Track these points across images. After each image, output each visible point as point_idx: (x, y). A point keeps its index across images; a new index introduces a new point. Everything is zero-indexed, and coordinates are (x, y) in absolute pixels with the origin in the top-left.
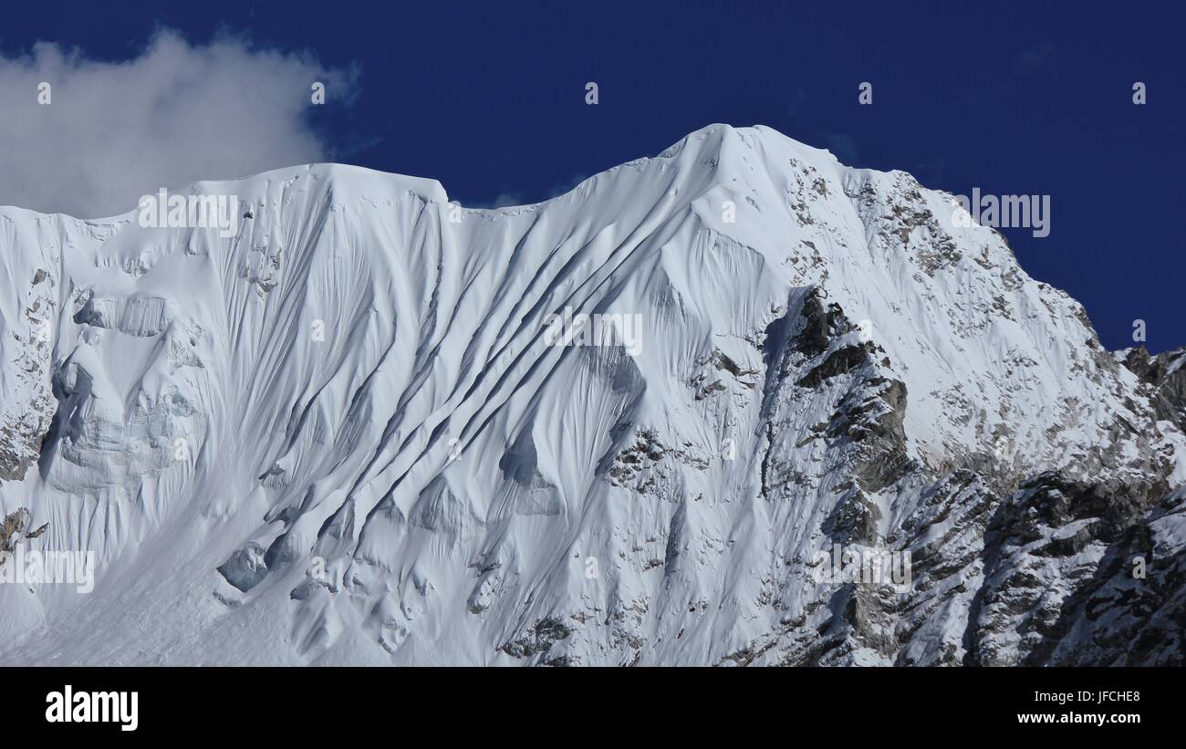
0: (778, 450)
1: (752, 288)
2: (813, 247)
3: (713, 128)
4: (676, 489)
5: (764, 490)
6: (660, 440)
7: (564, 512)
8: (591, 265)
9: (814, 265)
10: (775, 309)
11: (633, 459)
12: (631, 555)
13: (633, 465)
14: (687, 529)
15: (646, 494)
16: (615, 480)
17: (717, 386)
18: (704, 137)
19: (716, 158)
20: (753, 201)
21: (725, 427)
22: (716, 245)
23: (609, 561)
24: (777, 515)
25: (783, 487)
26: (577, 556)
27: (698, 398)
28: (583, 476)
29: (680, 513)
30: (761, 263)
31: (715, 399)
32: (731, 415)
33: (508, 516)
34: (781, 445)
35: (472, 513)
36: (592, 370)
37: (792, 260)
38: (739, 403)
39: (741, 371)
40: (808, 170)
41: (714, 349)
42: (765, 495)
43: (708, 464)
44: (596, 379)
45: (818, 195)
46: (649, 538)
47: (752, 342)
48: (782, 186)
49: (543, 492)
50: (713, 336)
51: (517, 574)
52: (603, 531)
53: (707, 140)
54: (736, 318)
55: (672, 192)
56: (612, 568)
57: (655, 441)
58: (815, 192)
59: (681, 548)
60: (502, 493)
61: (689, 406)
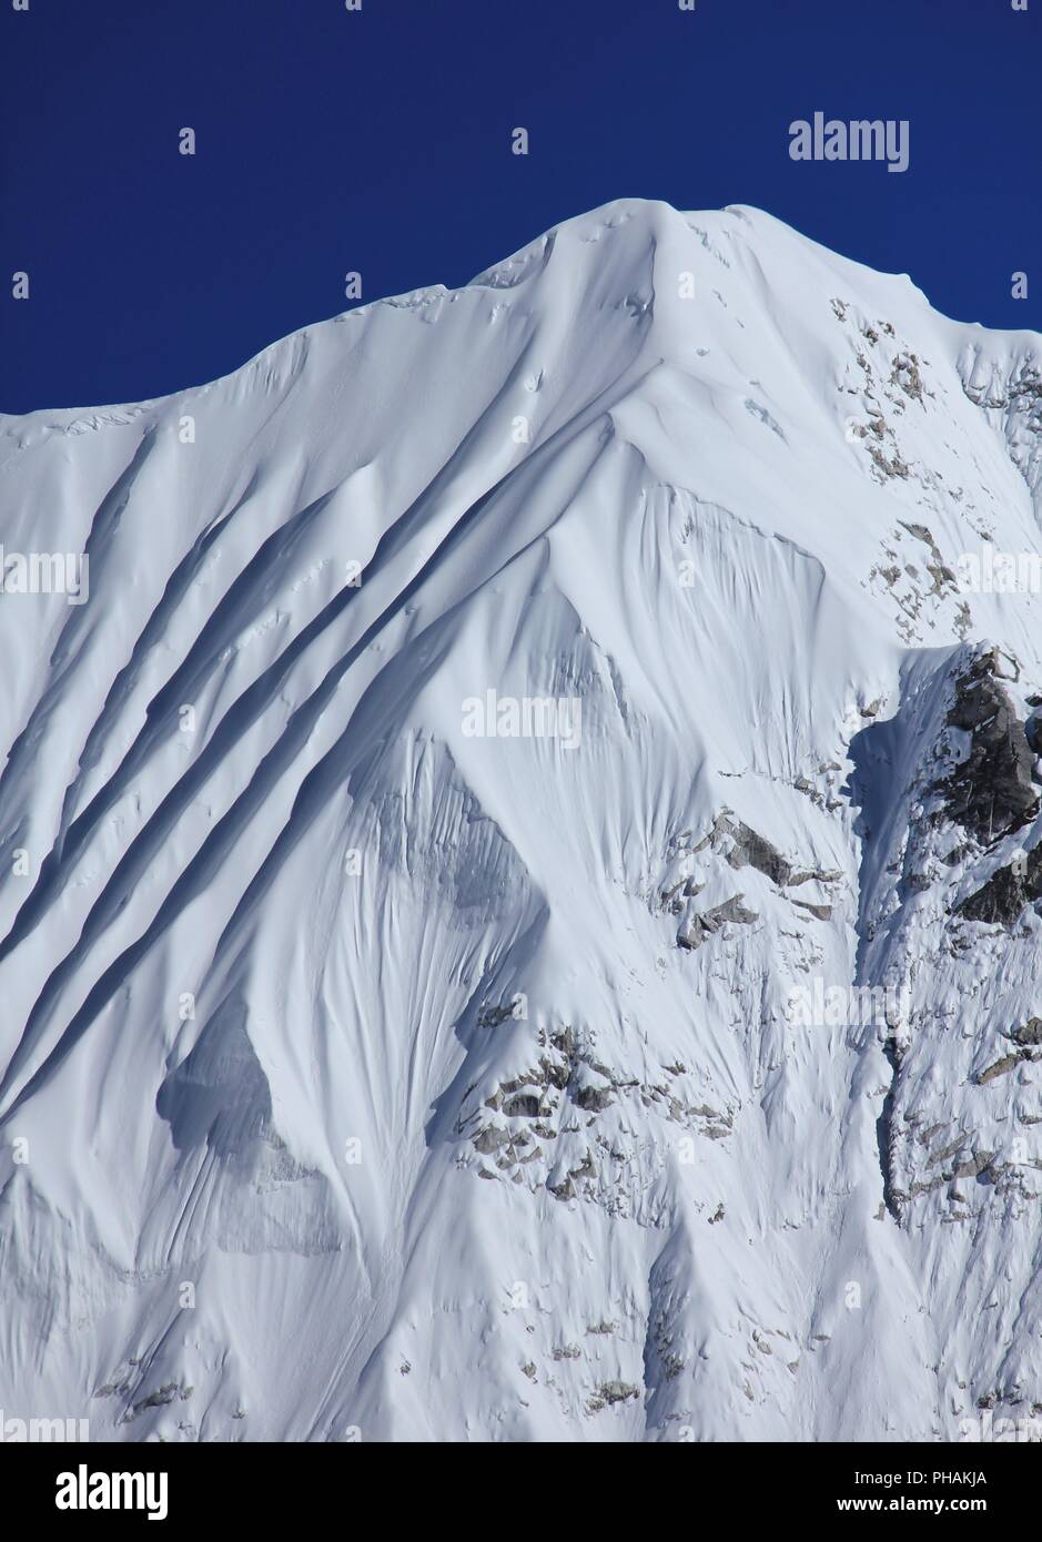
0: (921, 1091)
1: (800, 650)
2: (928, 539)
3: (624, 210)
4: (653, 1192)
5: (891, 1199)
6: (602, 1054)
7: (351, 1245)
8: (330, 571)
9: (936, 589)
10: (867, 706)
11: (532, 1106)
12: (548, 1367)
13: (533, 1121)
14: (700, 1298)
15: (572, 1202)
16: (489, 1163)
17: (734, 910)
18: (598, 233)
19: (644, 293)
20: (765, 414)
21: (764, 1023)
22: (690, 528)
23: (496, 1383)
24: (936, 1268)
25: (944, 1191)
26: (406, 1370)
27: (683, 943)
28: (391, 1147)
29: (674, 1255)
30: (817, 583)
31: (730, 947)
32: (780, 990)
33: (195, 1256)
34: (927, 1075)
35: (96, 1246)
36: (388, 859)
37: (886, 574)
38: (796, 957)
39: (795, 871)
40: (878, 330)
41: (718, 812)
42: (895, 1213)
43: (729, 1123)
44: (400, 886)
45: (905, 397)
46: (595, 1324)
47: (814, 795)
48: (822, 370)
49: (288, 1191)
50: (711, 773)
51: (240, 1416)
52: (469, 1301)
53: (608, 244)
54: (765, 727)
55: (528, 383)
56: (506, 1404)
57: (587, 1058)
58: (897, 391)
59: (687, 1353)
60: (172, 1191)
61: (662, 963)
